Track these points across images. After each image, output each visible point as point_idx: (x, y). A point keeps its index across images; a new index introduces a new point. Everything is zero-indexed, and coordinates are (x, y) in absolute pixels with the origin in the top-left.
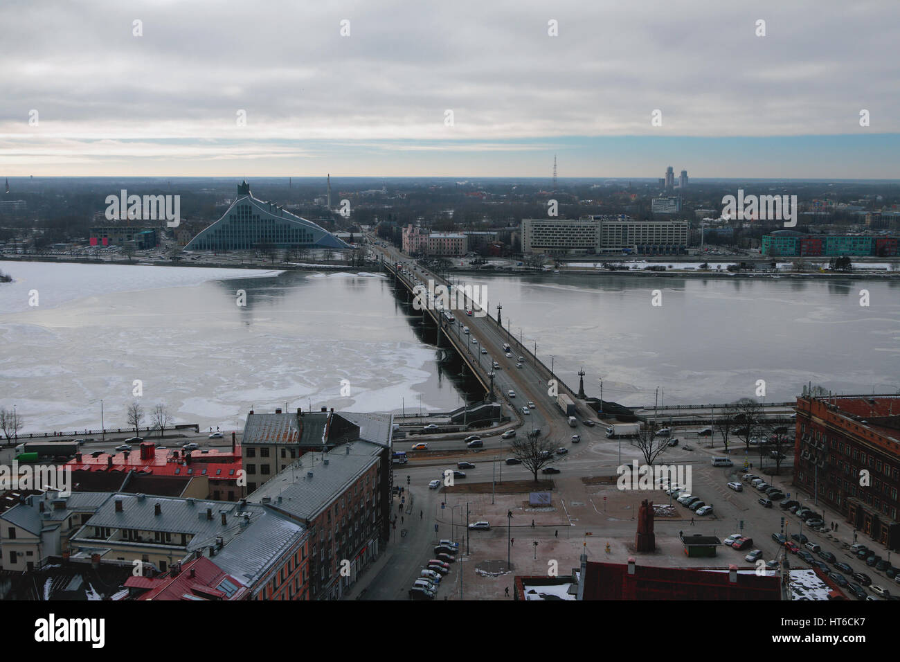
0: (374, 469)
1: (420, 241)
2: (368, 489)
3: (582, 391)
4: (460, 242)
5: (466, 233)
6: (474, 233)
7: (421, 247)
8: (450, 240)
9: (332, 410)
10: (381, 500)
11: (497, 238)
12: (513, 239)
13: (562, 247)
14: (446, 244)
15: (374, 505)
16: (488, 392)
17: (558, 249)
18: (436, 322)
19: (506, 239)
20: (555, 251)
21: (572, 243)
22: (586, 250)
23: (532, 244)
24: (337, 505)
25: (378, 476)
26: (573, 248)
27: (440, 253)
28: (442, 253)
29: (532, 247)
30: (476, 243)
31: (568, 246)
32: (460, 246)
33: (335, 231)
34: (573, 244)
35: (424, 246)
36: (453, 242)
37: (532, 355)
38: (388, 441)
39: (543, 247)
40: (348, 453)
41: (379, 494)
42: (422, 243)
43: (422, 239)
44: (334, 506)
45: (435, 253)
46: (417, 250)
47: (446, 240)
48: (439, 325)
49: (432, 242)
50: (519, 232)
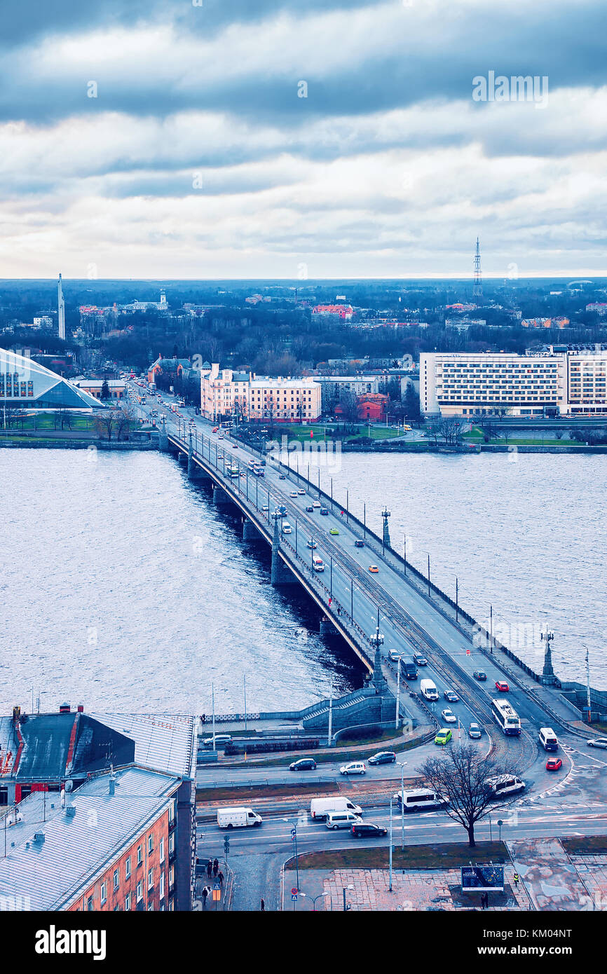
0: (163, 824)
1: (233, 395)
2: (151, 864)
3: (548, 669)
4: (307, 396)
5: (318, 378)
6: (332, 378)
7: (236, 404)
8: (289, 392)
9: (81, 709)
10: (175, 884)
11: (375, 388)
12: (404, 388)
13: (498, 404)
14: (282, 399)
15: (162, 896)
16: (371, 671)
17: (487, 408)
18: (269, 540)
19: (391, 390)
20: (484, 411)
21: (514, 395)
22: (541, 408)
23: (439, 397)
24: (90, 899)
25: (170, 835)
26: (517, 404)
27: (272, 415)
28: (275, 415)
29: (441, 403)
30: (337, 396)
31: (507, 401)
32: (307, 403)
33: (75, 375)
34: (516, 398)
35: (241, 403)
36: (295, 396)
37: (450, 602)
38: (190, 768)
39: (459, 403)
40: (112, 793)
41: (172, 872)
42: (237, 397)
43: (236, 390)
44: (86, 900)
45: (260, 416)
46: (227, 411)
47: (282, 392)
48: (274, 548)
49: (256, 396)
50: (415, 375)
